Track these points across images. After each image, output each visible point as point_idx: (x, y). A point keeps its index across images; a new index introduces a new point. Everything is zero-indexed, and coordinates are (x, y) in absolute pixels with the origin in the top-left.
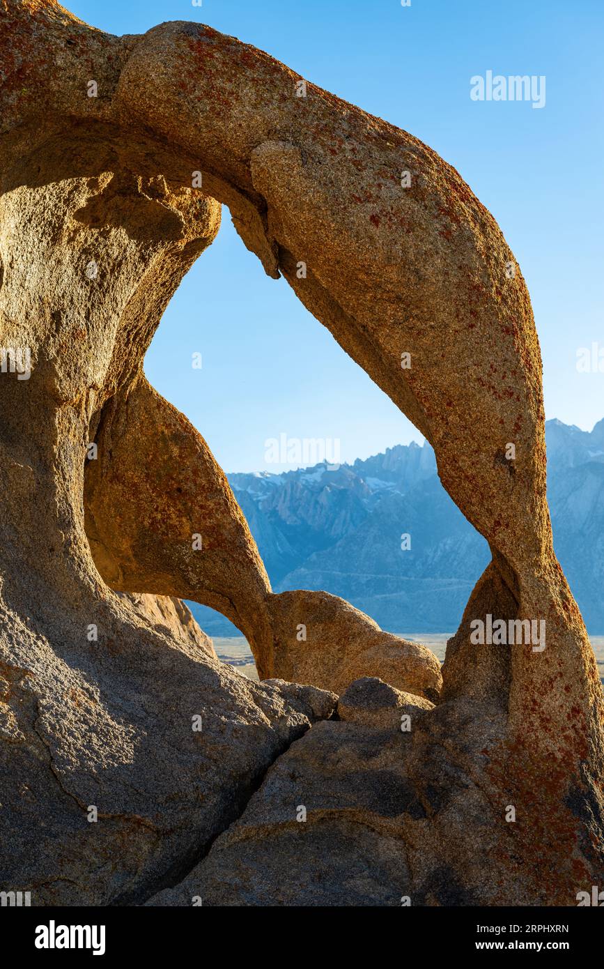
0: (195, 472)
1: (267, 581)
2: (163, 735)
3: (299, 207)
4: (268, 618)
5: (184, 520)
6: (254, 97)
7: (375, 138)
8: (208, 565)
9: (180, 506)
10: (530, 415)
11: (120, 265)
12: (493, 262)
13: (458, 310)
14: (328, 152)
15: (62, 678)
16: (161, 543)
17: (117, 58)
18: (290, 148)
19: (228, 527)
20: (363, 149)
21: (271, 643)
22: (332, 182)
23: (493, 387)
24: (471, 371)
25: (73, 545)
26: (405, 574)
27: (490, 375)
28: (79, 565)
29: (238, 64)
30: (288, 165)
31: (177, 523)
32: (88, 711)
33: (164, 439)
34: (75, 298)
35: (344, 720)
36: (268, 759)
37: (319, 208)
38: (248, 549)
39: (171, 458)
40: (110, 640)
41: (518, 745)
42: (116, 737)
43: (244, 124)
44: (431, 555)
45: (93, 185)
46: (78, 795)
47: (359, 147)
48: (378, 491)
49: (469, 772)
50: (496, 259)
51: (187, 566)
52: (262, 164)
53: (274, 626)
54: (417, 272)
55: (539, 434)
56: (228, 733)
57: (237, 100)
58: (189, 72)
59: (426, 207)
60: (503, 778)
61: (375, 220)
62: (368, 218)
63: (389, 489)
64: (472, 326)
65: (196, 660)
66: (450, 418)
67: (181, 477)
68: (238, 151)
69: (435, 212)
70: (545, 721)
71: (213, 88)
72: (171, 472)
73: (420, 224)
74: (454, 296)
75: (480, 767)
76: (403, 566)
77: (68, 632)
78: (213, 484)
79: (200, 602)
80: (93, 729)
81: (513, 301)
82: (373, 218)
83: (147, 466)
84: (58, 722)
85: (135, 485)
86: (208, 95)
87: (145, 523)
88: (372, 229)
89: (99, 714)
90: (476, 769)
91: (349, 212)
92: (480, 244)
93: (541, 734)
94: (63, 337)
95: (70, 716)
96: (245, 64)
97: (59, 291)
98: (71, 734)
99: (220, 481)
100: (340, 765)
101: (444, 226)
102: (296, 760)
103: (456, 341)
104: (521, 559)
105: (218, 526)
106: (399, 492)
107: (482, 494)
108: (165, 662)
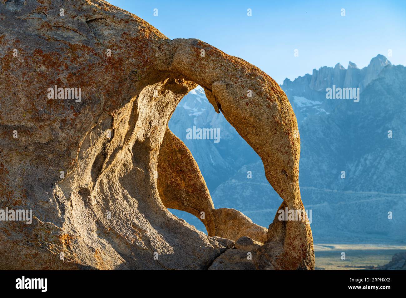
0: (187, 164)
1: (213, 205)
2: (184, 250)
3: (225, 101)
4: (213, 218)
5: (183, 181)
6: (213, 66)
7: (248, 76)
8: (191, 198)
9: (181, 177)
10: (293, 159)
11: (168, 104)
12: (283, 113)
13: (271, 129)
14: (234, 83)
15: (154, 233)
16: (174, 190)
17: (172, 50)
18: (223, 84)
19: (199, 184)
20: (245, 80)
21: (214, 227)
22: (235, 93)
23: (281, 151)
24: (275, 147)
25: (155, 194)
26: (329, 186)
27: (280, 148)
28: (157, 200)
29: (208, 55)
30: (223, 89)
31: (180, 183)
32: (163, 242)
33: (175, 152)
34: (155, 116)
35: (237, 248)
36: (214, 258)
37: (231, 102)
38: (206, 192)
39: (178, 158)
40: (166, 223)
41: (286, 255)
42: (171, 250)
43: (210, 75)
44: (353, 169)
45: (163, 83)
46: (162, 264)
47: (243, 80)
48: (305, 109)
49: (271, 262)
50: (284, 112)
51: (183, 198)
52: (215, 88)
53: (215, 221)
54: (259, 119)
55: (296, 164)
56: (202, 250)
57: (208, 67)
58: (194, 60)
59: (263, 98)
60: (281, 263)
61: (247, 104)
62: (245, 104)
63: (315, 107)
64: (275, 133)
65: (192, 230)
66: (269, 160)
67: (182, 166)
68: (208, 82)
69: (265, 99)
70: (294, 248)
71: (201, 64)
72: (178, 163)
73: (261, 104)
74: (270, 125)
75: (274, 260)
76: (327, 179)
77: (155, 220)
78: (193, 168)
79: (188, 212)
80: (164, 247)
81: (289, 124)
82: (246, 103)
83: (169, 161)
84: (155, 245)
85: (164, 168)
86: (200, 66)
87: (168, 182)
88: (246, 107)
89: (166, 244)
90: (273, 261)
91: (240, 102)
92: (279, 108)
93: (292, 252)
94: (152, 129)
95: (158, 243)
96: (211, 55)
97: (151, 115)
98: (159, 248)
99: (196, 167)
100: (235, 260)
101: (268, 104)
102: (222, 258)
103: (270, 138)
104: (289, 201)
105: (195, 184)
106: (324, 111)
107: (278, 182)
108: (183, 230)
